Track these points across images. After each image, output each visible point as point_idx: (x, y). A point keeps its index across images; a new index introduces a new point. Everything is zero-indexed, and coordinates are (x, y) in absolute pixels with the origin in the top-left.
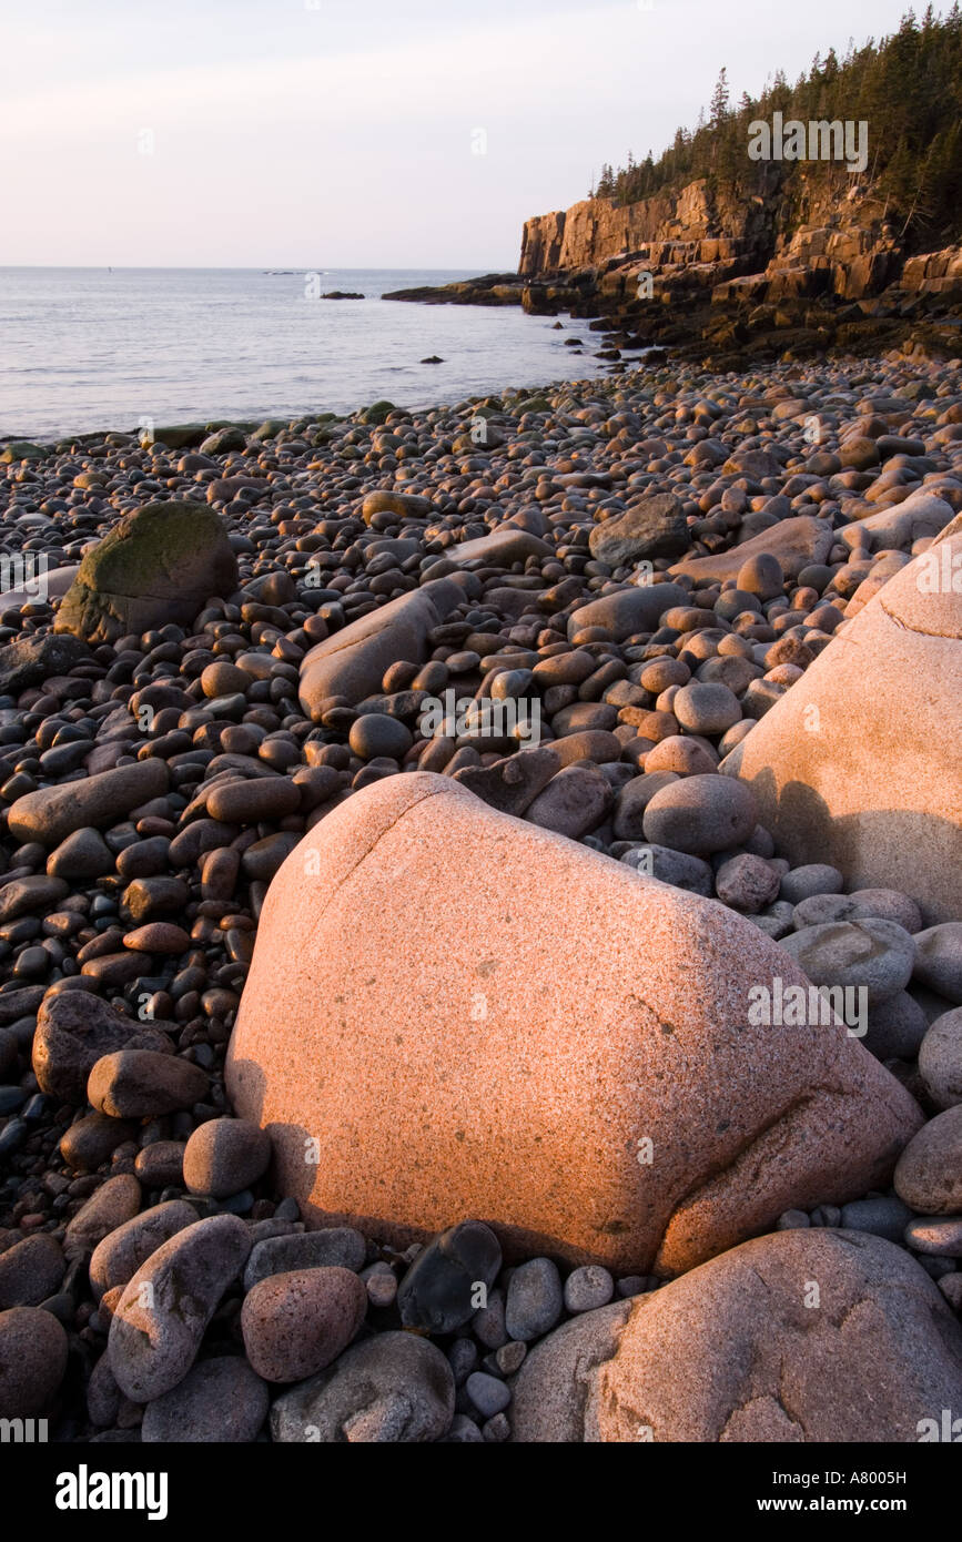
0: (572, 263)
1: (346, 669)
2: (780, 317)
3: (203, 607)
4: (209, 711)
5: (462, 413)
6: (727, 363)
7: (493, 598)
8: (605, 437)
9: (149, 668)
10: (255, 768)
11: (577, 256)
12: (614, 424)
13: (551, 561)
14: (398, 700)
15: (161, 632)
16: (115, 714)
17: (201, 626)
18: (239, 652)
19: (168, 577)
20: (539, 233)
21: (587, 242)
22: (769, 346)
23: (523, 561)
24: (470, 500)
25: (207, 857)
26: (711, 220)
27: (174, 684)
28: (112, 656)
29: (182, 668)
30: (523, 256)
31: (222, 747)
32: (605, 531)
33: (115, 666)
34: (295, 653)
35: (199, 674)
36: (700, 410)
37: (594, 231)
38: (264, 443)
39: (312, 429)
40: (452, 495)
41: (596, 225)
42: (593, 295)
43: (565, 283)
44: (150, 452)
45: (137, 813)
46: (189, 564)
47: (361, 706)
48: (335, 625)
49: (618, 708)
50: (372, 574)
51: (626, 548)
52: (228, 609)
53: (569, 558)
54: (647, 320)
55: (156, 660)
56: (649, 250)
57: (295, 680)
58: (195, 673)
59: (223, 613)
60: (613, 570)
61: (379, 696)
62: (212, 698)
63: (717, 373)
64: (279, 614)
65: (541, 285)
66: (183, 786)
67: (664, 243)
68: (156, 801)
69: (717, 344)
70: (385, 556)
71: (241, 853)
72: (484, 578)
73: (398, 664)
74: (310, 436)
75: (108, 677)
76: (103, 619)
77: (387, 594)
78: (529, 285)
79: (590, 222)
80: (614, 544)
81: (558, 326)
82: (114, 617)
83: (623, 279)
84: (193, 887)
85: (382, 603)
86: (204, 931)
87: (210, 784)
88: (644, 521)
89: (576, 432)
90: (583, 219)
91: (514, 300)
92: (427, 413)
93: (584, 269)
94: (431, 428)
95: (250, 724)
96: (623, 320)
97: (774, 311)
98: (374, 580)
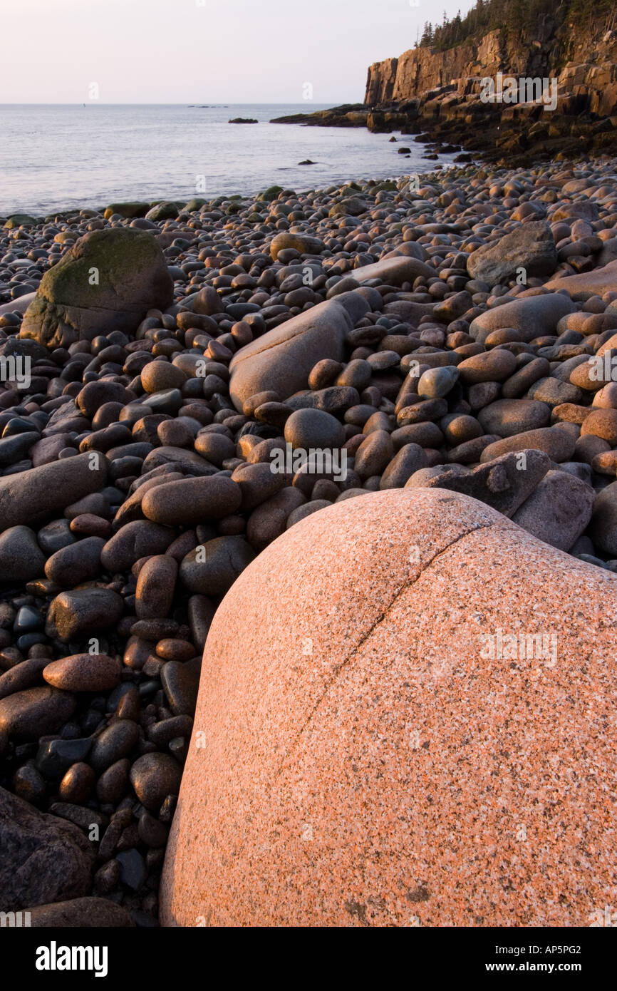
0: (401, 96)
1: (275, 366)
2: (552, 130)
3: (144, 317)
4: (147, 405)
5: (332, 194)
6: (517, 162)
7: (393, 309)
8: (441, 206)
9: (97, 368)
10: (192, 462)
11: (405, 91)
12: (446, 197)
13: (436, 281)
14: (327, 396)
15: (108, 337)
16: (64, 407)
17: (142, 332)
18: (175, 353)
19: (114, 291)
20: (379, 74)
21: (413, 81)
22: (545, 150)
23: (411, 282)
24: (354, 242)
25: (142, 565)
26: (502, 60)
27: (117, 381)
28: (67, 358)
29: (125, 367)
30: (367, 92)
31: (158, 440)
32: (481, 256)
33: (68, 366)
34: (225, 352)
35: (139, 373)
36: (508, 187)
37: (418, 72)
38: (191, 214)
39: (225, 204)
40: (339, 239)
41: (419, 67)
42: (417, 119)
43: (398, 110)
44: (110, 220)
45: (72, 509)
46: (131, 281)
47: (290, 400)
48: (258, 330)
49: (551, 406)
50: (286, 291)
51: (502, 269)
52: (165, 318)
53: (452, 278)
54: (456, 135)
55: (103, 361)
56: (457, 84)
57: (226, 377)
58: (134, 371)
59: (161, 322)
60: (491, 288)
61: (307, 392)
62: (150, 393)
63: (509, 169)
64: (209, 321)
65: (380, 111)
66: (120, 480)
67: (468, 79)
68: (93, 497)
69: (507, 150)
70: (296, 276)
71: (179, 559)
72: (383, 293)
73: (324, 362)
74: (224, 209)
75: (62, 375)
76: (59, 326)
77: (300, 305)
78: (373, 112)
79: (415, 65)
80: (492, 266)
81: (393, 140)
82: (69, 325)
83: (438, 105)
84: (127, 598)
85: (295, 314)
86: (139, 655)
87: (146, 480)
88: (518, 245)
89: (417, 204)
90: (410, 63)
91: (360, 123)
92: (307, 194)
93: (411, 99)
94: (311, 203)
95: (185, 418)
96: (439, 135)
97: (548, 126)
98: (288, 296)
